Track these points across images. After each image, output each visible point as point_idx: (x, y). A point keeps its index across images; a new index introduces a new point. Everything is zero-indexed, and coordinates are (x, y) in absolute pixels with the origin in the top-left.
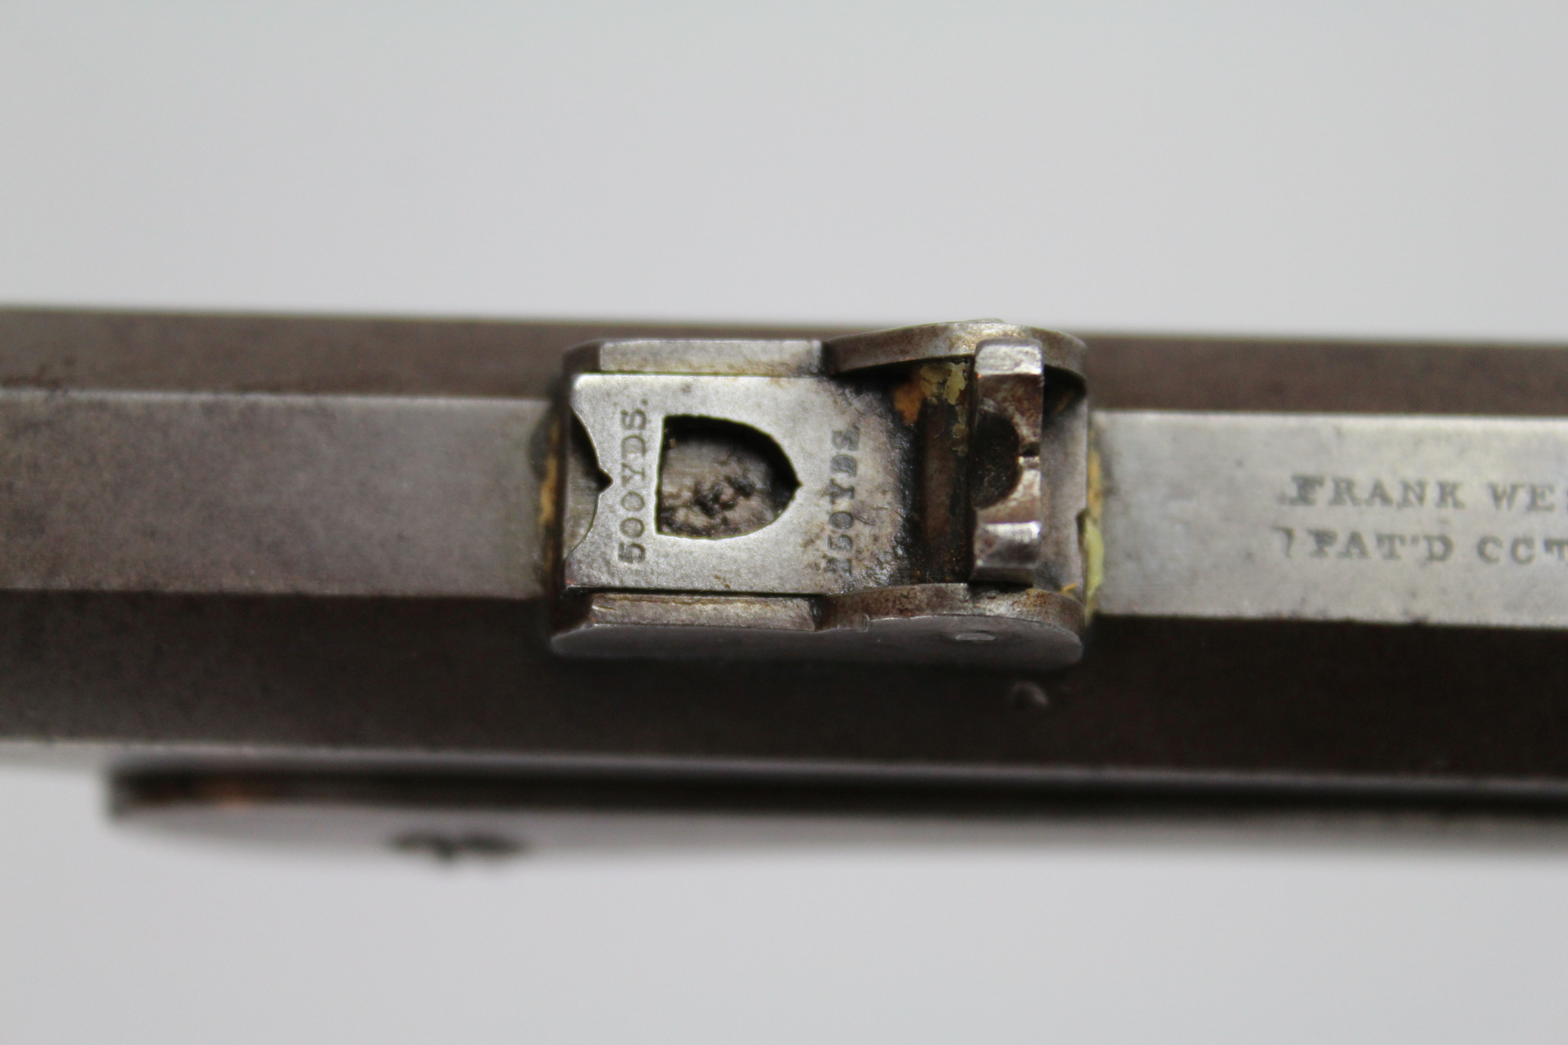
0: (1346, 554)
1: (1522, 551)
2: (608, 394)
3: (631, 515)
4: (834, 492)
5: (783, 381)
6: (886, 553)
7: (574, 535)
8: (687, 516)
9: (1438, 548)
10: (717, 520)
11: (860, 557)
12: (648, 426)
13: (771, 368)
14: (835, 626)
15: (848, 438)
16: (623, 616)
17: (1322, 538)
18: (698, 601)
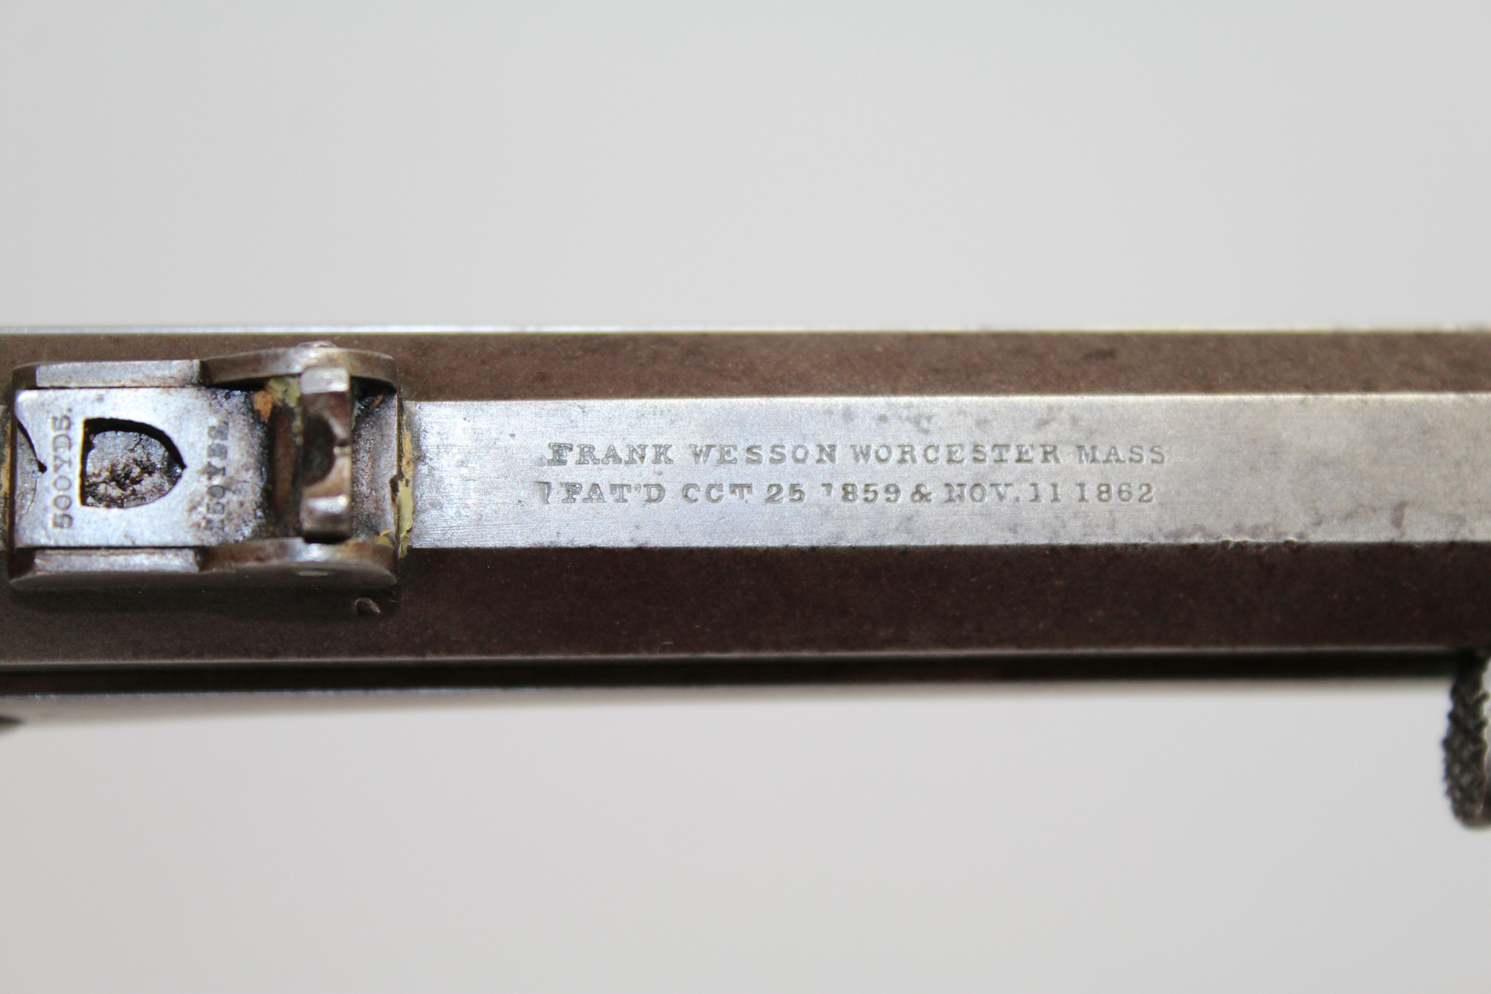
0: (588, 499)
1: (714, 494)
2: (43, 404)
3: (61, 493)
4: (211, 471)
5: (172, 391)
6: (249, 514)
7: (22, 507)
8: (106, 489)
9: (654, 493)
10: (128, 492)
11: (230, 517)
12: (72, 427)
13: (163, 381)
14: (212, 568)
15: (219, 432)
16: (58, 566)
17: (572, 489)
18: (112, 554)
